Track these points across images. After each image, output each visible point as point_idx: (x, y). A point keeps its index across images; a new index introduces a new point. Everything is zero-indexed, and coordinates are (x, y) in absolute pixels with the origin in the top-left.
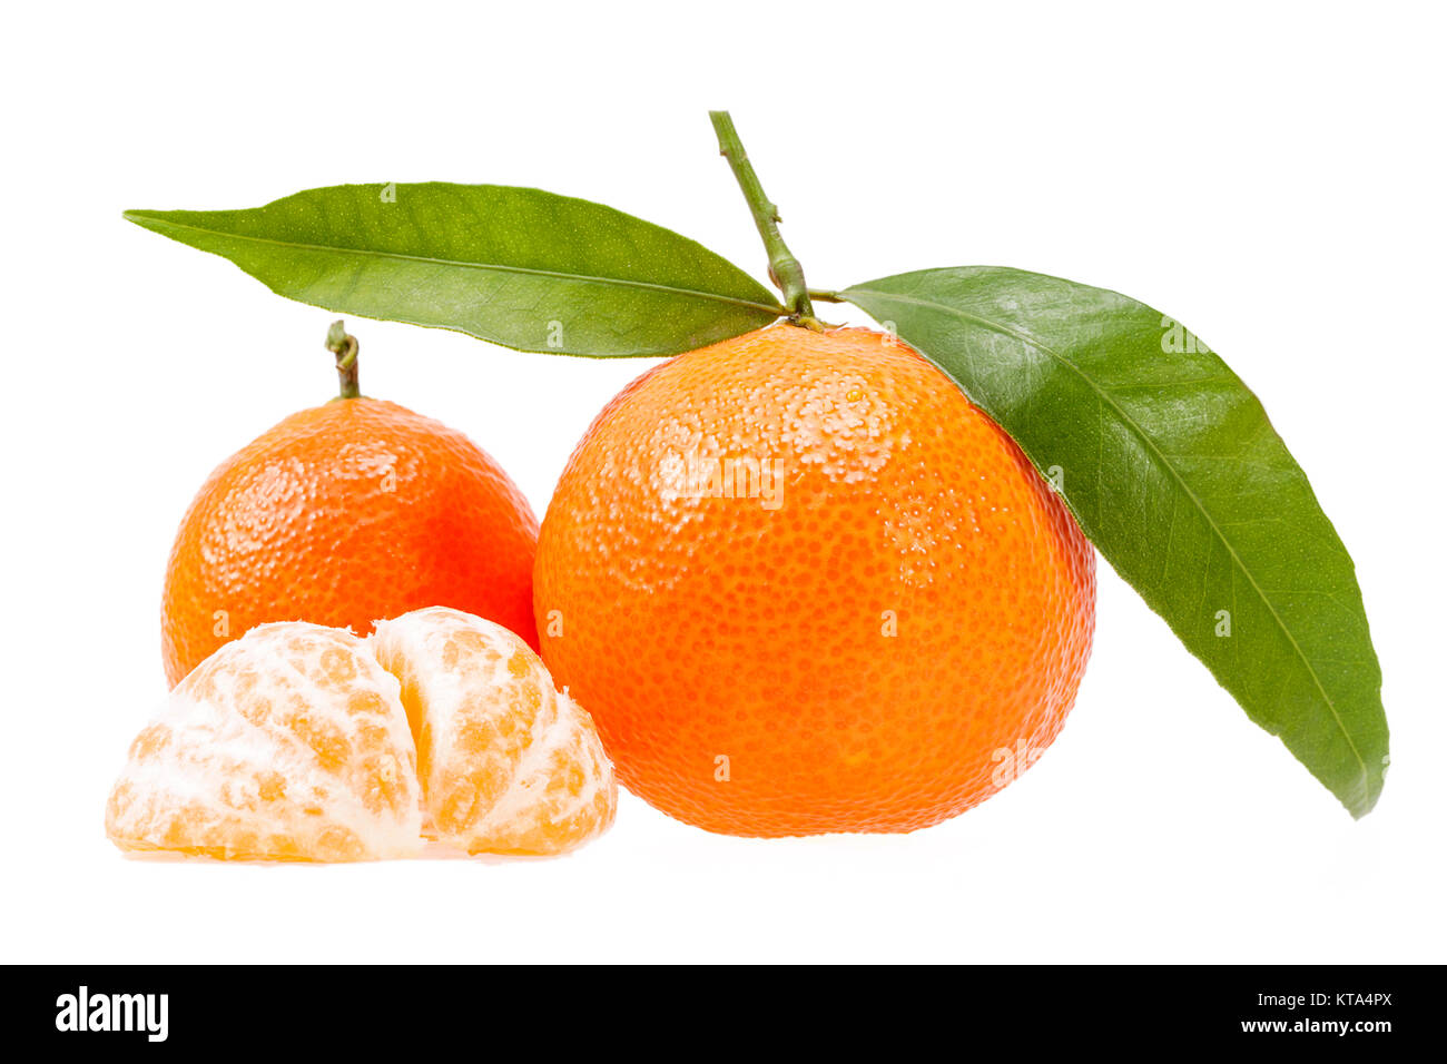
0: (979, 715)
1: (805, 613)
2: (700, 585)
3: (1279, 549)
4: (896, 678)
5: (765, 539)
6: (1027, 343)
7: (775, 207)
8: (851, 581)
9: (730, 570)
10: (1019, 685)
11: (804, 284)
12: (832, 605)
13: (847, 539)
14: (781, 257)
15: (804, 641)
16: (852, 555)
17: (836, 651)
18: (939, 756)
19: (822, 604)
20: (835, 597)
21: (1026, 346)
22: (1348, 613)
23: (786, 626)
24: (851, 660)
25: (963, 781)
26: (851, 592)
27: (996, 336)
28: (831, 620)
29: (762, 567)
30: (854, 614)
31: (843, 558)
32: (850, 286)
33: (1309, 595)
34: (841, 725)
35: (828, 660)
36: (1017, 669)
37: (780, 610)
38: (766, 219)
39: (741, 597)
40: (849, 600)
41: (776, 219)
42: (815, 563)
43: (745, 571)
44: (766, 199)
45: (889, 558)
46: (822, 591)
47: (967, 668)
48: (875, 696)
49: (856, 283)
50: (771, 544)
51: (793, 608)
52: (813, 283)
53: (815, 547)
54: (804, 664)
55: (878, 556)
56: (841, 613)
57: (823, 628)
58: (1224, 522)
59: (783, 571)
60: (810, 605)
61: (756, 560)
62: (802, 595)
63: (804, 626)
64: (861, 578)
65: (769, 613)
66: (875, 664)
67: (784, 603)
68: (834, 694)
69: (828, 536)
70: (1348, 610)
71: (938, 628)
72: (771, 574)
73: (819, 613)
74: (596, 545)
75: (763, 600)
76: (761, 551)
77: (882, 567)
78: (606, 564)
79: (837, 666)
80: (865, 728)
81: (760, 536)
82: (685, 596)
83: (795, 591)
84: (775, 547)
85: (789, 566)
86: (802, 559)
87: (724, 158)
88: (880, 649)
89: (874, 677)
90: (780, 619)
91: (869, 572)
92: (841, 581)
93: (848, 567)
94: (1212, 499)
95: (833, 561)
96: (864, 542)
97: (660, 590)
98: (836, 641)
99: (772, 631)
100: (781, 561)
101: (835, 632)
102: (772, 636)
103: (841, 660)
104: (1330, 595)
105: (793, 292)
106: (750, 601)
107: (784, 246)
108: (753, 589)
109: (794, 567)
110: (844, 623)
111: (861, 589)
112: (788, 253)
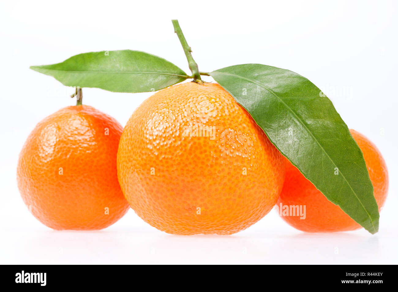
0: (239, 196)
1: (182, 165)
2: (152, 158)
3: (338, 148)
4: (211, 185)
5: (171, 144)
6: (258, 85)
7: (190, 48)
8: (196, 156)
9: (161, 153)
10: (252, 188)
11: (198, 70)
12: (190, 163)
13: (195, 143)
14: (191, 62)
15: (182, 174)
16: (196, 148)
17: (192, 176)
18: (228, 209)
19: (187, 163)
20: (191, 160)
21: (258, 86)
22: (361, 168)
23: (177, 170)
24: (196, 179)
25: (238, 217)
26: (195, 159)
27: (249, 83)
28: (190, 167)
29: (170, 152)
30: (197, 165)
31: (193, 149)
32: (213, 71)
33: (348, 163)
34: (195, 199)
35: (189, 179)
36: (251, 183)
37: (175, 165)
38: (188, 51)
39: (164, 161)
40: (195, 162)
41: (190, 51)
42: (185, 150)
43: (165, 153)
44: (188, 45)
45: (207, 149)
46: (187, 159)
47: (233, 182)
48: (204, 190)
49: (215, 70)
50: (173, 145)
51: (179, 164)
52: (201, 70)
53: (186, 146)
54: (183, 181)
55: (204, 148)
56: (193, 166)
57: (188, 170)
58: (320, 139)
59: (176, 153)
60: (183, 163)
61: (168, 150)
62: (181, 160)
63: (182, 169)
64: (199, 155)
65: (172, 166)
66: (204, 181)
67: (177, 162)
68: (192, 190)
69: (189, 142)
70: (361, 167)
71: (223, 170)
72: (173, 154)
73: (186, 165)
74: (128, 147)
75: (170, 162)
76: (170, 147)
77: (205, 151)
78: (130, 152)
79: (192, 181)
80: (202, 200)
81: (170, 142)
82: (149, 161)
83: (179, 159)
84: (174, 146)
85: (178, 152)
86: (181, 150)
87: (176, 34)
88: (205, 176)
89: (203, 185)
90: (175, 168)
91: (201, 153)
92: (193, 156)
93: (195, 152)
94: (316, 132)
95: (190, 150)
96: (199, 144)
97: (142, 159)
98: (191, 174)
99: (173, 171)
100: (175, 150)
101: (191, 171)
102: (173, 172)
103: (193, 179)
104: (355, 163)
105: (194, 72)
106: (167, 162)
107: (193, 59)
108: (167, 159)
109: (179, 152)
110: (194, 168)
111: (199, 158)
112: (194, 61)
